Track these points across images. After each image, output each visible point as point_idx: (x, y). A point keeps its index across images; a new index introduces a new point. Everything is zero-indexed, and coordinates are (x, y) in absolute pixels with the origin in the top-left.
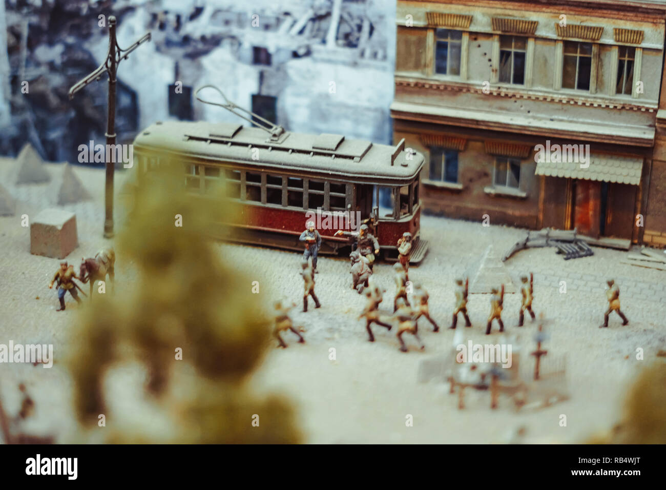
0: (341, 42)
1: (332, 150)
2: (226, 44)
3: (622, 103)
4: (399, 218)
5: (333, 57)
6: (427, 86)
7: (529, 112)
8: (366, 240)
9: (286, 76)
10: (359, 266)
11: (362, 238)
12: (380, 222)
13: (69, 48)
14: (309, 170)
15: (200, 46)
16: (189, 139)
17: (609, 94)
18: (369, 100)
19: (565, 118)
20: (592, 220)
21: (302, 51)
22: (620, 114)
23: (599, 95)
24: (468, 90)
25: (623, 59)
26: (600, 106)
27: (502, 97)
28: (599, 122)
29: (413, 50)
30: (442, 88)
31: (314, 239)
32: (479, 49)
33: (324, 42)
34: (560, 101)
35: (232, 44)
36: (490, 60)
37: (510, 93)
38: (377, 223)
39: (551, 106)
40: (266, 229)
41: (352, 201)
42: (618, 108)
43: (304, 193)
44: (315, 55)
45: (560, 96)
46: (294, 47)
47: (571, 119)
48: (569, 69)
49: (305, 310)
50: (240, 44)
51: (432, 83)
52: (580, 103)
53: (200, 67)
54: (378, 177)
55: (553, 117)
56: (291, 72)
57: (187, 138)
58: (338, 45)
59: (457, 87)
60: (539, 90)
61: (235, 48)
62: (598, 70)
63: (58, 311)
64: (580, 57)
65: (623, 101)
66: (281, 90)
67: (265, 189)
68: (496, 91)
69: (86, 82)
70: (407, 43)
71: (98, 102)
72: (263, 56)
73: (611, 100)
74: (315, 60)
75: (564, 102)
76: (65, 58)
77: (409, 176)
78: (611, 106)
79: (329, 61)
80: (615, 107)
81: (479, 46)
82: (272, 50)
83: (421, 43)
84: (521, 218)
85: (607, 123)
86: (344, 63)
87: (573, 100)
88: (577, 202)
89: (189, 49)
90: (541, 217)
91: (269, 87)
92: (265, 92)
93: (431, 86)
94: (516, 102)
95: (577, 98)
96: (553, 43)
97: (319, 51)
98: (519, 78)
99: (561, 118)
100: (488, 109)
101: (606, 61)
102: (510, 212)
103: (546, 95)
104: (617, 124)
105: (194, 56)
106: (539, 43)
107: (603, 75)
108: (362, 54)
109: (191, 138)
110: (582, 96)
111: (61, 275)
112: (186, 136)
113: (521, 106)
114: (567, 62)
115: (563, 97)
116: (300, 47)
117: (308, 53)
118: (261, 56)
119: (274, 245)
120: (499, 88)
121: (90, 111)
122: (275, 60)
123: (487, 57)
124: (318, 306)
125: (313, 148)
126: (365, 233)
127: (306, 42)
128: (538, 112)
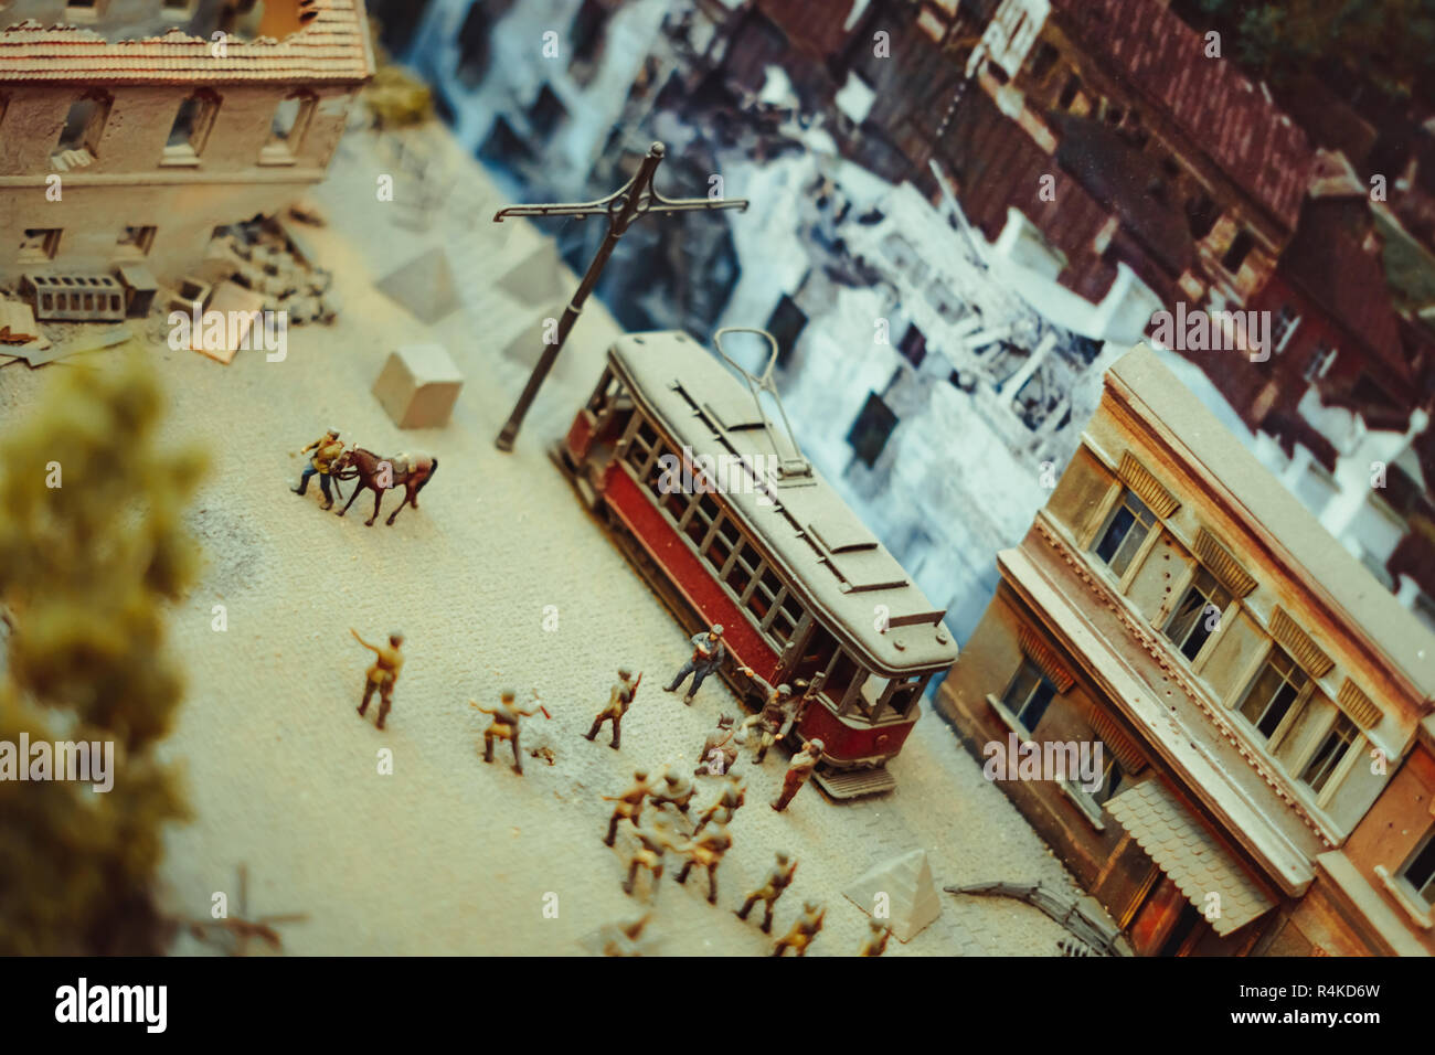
0: (1019, 406)
1: (828, 549)
2: (883, 290)
3: (1295, 798)
4: (844, 714)
5: (997, 420)
6: (1069, 561)
7: (1174, 709)
8: (777, 710)
9: (925, 400)
10: (722, 736)
11: (774, 702)
12: (816, 700)
13: (699, 143)
14: (773, 552)
15: (850, 269)
16: (675, 389)
17: (1287, 771)
18: (1006, 521)
19: (1213, 759)
20: (1154, 935)
21: (965, 380)
22: (1286, 813)
23: (1275, 762)
24: (1115, 611)
25: (1340, 733)
26: (1265, 777)
27: (1151, 656)
28: (1252, 801)
29: (1083, 494)
30: (1086, 579)
31: (708, 652)
32: (1165, 561)
33: (999, 389)
34: (1219, 727)
35: (889, 299)
36: (1169, 590)
37: (1165, 660)
38: (811, 698)
39: (1205, 723)
40: (684, 592)
41: (798, 641)
42: (1287, 801)
43: (752, 580)
44: (978, 398)
45: (1222, 719)
46: (959, 367)
47: (1218, 765)
48: (1263, 689)
49: (591, 737)
50: (898, 306)
51: (1077, 561)
52: (1242, 752)
53: (833, 299)
54: (848, 634)
55: (1198, 743)
56: (935, 398)
57: (676, 386)
58: (1013, 407)
59: (1106, 595)
60: (1204, 687)
61: (890, 306)
62: (1295, 721)
63: (292, 490)
64: (1287, 683)
65: (1299, 797)
66: (910, 415)
67: (713, 536)
68: (1149, 643)
69: (545, 210)
70: (1083, 475)
71: (692, 248)
72: (915, 347)
73: (1284, 781)
74: (973, 407)
75: (1224, 732)
76: (690, 153)
77: (888, 665)
78: (1279, 792)
79: (989, 422)
80: (1283, 797)
81: (1167, 557)
82: (930, 347)
83: (1099, 491)
84: (1079, 856)
85: (1260, 811)
86: (1006, 442)
87: (1236, 738)
88: (1156, 897)
89: (835, 263)
90: (1102, 878)
91: (898, 398)
92: (889, 401)
93: (1074, 565)
94: (1165, 679)
95: (1242, 741)
96: (1261, 633)
97: (985, 399)
98: (1191, 651)
99: (1207, 752)
100: (1125, 661)
101: (1313, 717)
102: (1070, 835)
103: (1207, 702)
104: (1273, 825)
105: (836, 277)
106: (1243, 618)
107: (1296, 736)
108: (1035, 447)
109: (680, 390)
110: (1250, 744)
111: (321, 446)
112: (677, 381)
113: (1169, 693)
114: (1265, 675)
115: (1227, 724)
116: (966, 372)
117: (971, 389)
118: (912, 344)
119: (685, 623)
120: (1155, 641)
121: (674, 253)
122: (927, 363)
123: (1169, 582)
124: (615, 745)
125: (810, 527)
126: (782, 699)
127: (977, 371)
128: (1184, 718)
